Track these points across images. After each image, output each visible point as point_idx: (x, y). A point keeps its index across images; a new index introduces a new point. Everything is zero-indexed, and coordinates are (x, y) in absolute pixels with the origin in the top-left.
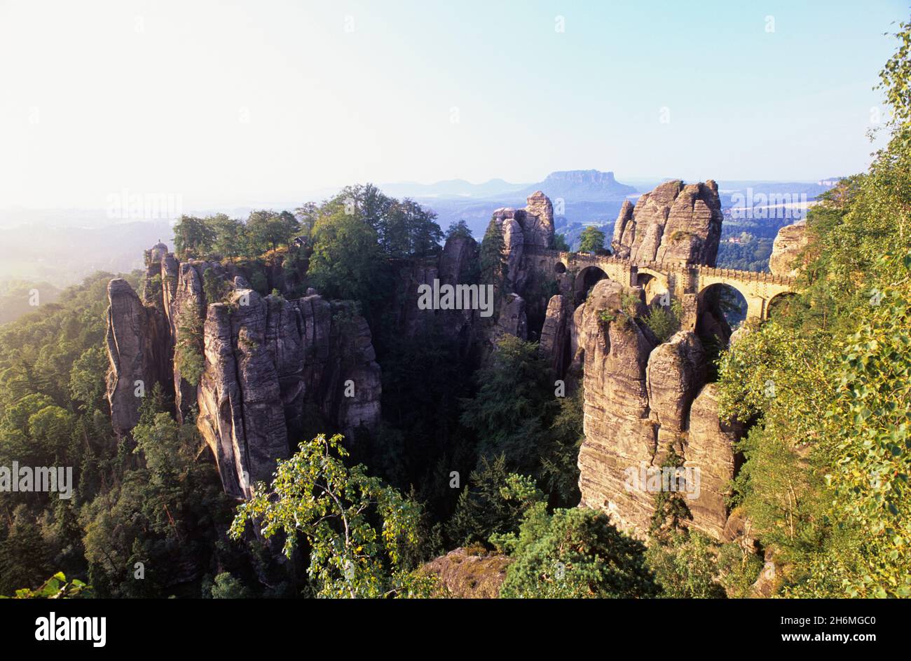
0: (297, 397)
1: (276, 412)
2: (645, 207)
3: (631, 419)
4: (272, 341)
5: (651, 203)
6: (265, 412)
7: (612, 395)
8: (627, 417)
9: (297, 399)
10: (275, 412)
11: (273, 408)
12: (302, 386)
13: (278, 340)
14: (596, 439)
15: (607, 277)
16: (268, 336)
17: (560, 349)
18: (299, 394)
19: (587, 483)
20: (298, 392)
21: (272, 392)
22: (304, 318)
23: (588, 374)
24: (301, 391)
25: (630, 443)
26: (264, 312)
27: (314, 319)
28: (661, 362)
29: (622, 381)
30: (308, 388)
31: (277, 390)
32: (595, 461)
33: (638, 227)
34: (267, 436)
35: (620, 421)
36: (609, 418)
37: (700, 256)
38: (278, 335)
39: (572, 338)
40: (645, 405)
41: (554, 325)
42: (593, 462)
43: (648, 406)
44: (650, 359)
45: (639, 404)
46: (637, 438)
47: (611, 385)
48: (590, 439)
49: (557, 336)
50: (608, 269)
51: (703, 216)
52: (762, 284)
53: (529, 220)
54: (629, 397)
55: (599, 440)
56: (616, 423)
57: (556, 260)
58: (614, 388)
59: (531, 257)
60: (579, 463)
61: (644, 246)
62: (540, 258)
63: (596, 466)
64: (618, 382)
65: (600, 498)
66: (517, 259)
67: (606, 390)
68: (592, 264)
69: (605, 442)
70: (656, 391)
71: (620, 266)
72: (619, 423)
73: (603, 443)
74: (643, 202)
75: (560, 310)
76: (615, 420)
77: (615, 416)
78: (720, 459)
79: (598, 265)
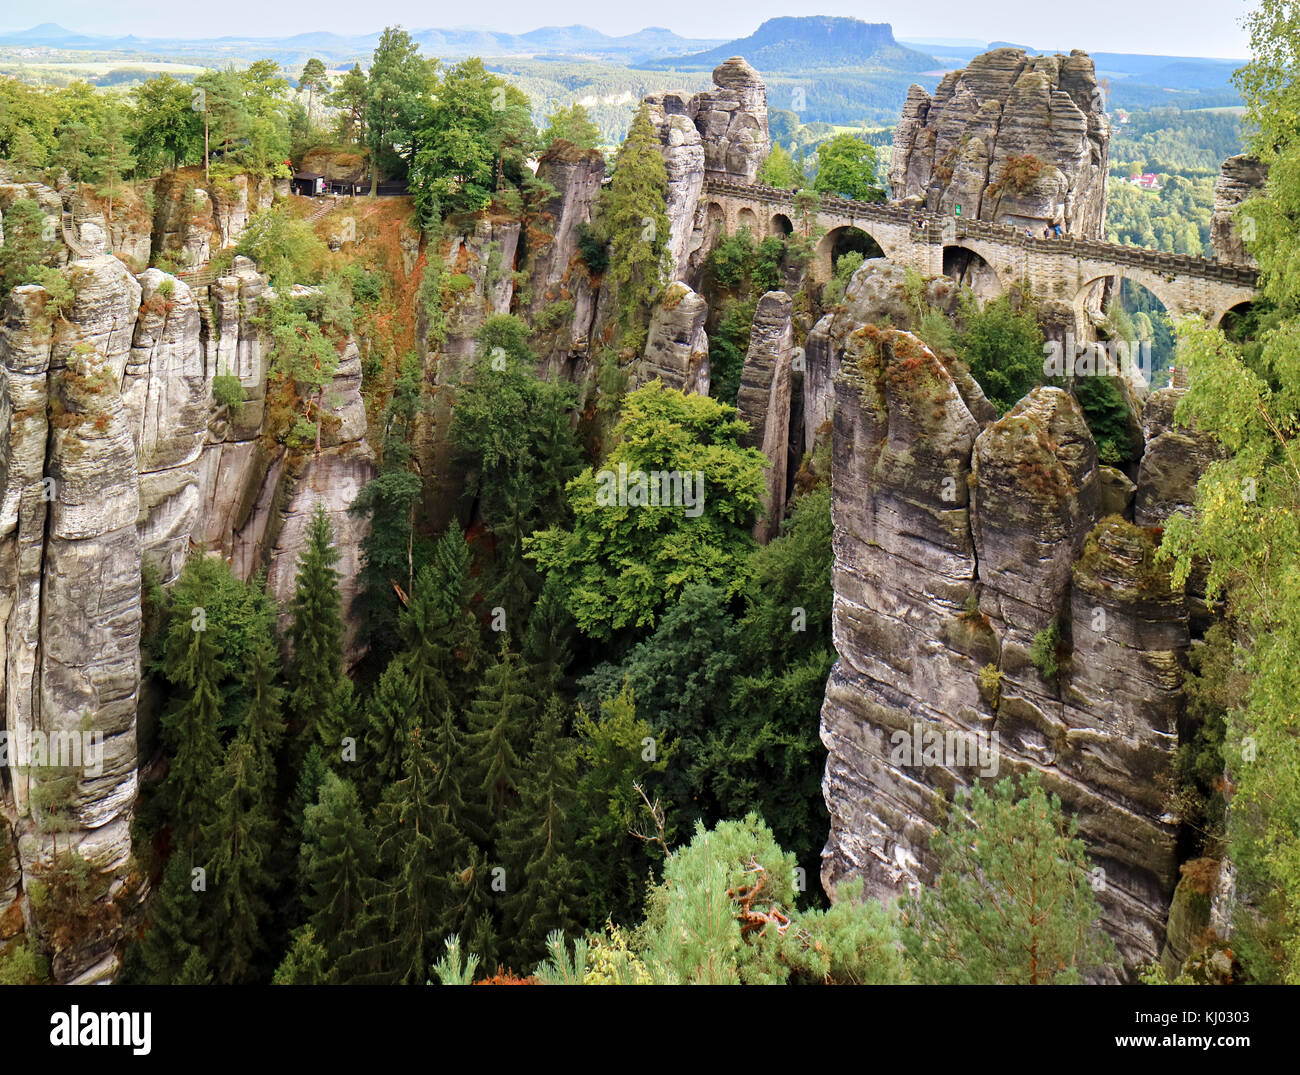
0: (178, 528)
1: (123, 568)
2: (953, 100)
3: (941, 610)
4: (138, 382)
5: (964, 93)
6: (96, 567)
7: (894, 544)
8: (932, 605)
9: (175, 533)
10: (120, 566)
11: (116, 556)
12: (192, 499)
13: (152, 381)
14: (860, 661)
15: (881, 254)
16: (130, 369)
17: (781, 423)
18: (183, 520)
19: (843, 786)
20: (181, 515)
21: (121, 515)
22: (218, 326)
23: (840, 488)
24: (188, 512)
25: (938, 676)
26: (131, 311)
27: (240, 331)
28: (1000, 464)
29: (917, 510)
30: (207, 506)
31: (131, 508)
32: (861, 726)
33: (942, 141)
34: (91, 634)
35: (915, 615)
36: (886, 605)
37: (1070, 213)
38: (154, 366)
39: (808, 396)
40: (969, 572)
41: (766, 364)
42: (856, 727)
43: (976, 576)
44: (974, 455)
45: (956, 570)
46: (955, 662)
47: (891, 518)
48: (847, 661)
49: (774, 389)
50: (883, 233)
51: (1070, 125)
52: (1200, 283)
53: (716, 117)
54: (933, 552)
55: (868, 665)
56: (907, 619)
57: (775, 210)
58: (898, 526)
59: (720, 200)
60: (822, 729)
61: (956, 187)
62: (738, 204)
63: (863, 739)
64: (909, 512)
65: (875, 833)
66: (689, 204)
67: (880, 531)
68: (846, 222)
69: (881, 672)
70: (991, 537)
71: (907, 230)
72: (913, 620)
73: (875, 674)
74: (948, 90)
75: (781, 328)
76: (902, 611)
77: (902, 601)
78: (1143, 723)
79: (862, 225)
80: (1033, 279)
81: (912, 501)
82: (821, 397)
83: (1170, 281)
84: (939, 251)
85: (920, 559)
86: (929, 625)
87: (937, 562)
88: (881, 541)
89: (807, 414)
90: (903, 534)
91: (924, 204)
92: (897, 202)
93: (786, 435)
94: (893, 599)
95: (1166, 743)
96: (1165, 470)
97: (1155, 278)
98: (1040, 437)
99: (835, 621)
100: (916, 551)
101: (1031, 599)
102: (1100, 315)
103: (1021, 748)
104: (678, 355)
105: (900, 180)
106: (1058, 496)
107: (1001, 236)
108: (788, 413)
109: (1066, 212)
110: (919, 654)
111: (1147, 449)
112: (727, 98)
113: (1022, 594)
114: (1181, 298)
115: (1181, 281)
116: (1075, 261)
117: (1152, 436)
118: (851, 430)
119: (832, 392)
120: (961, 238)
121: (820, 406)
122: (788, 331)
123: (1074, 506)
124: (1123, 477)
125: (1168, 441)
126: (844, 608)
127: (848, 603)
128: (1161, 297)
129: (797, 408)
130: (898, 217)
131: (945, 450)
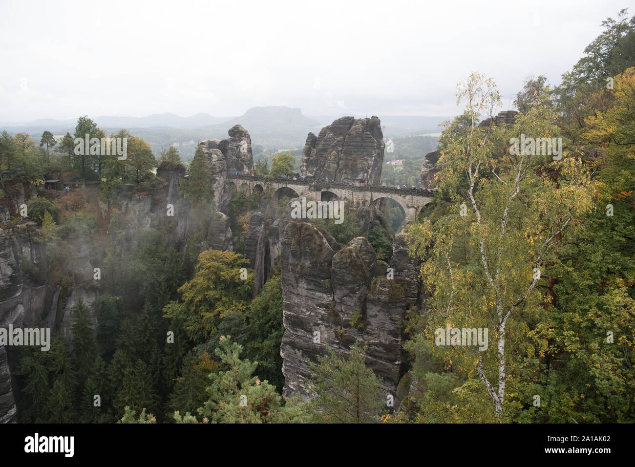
2: (325, 137)
3: (321, 311)
5: (330, 135)
7: (304, 292)
8: (318, 310)
14: (294, 330)
15: (297, 196)
17: (261, 257)
19: (289, 368)
20: (17, 316)
28: (342, 263)
29: (312, 281)
32: (294, 350)
36: (302, 312)
37: (369, 176)
39: (271, 247)
40: (331, 299)
41: (255, 238)
42: (292, 350)
43: (334, 299)
44: (333, 261)
45: (327, 298)
46: (326, 327)
47: (303, 284)
48: (289, 331)
49: (258, 246)
50: (298, 188)
51: (370, 144)
52: (415, 197)
53: (231, 149)
54: (318, 294)
55: (296, 331)
56: (309, 315)
57: (255, 183)
58: (306, 287)
59: (235, 181)
60: (281, 352)
61: (326, 170)
62: (241, 182)
63: (295, 353)
64: (309, 282)
65: (300, 380)
66: (221, 183)
67: (299, 289)
68: (284, 186)
69: (301, 332)
70: (339, 287)
71: (307, 187)
72: (312, 315)
73: (299, 334)
74: (323, 133)
75: (260, 225)
76: (308, 313)
77: (308, 310)
78: (390, 337)
79: (289, 186)
80: (355, 201)
81: (311, 279)
82: (276, 247)
83: (404, 197)
84: (319, 194)
85: (314, 296)
86: (317, 316)
87: (320, 297)
88: (300, 292)
89: (271, 254)
90: (307, 289)
91: (314, 177)
92: (304, 177)
93: (263, 261)
94: (304, 310)
95: (397, 341)
96: (399, 260)
97: (399, 197)
98: (356, 253)
99: (284, 319)
100: (313, 294)
101: (353, 304)
102: (378, 211)
103: (349, 349)
104: (221, 238)
105: (305, 169)
106: (362, 272)
107: (343, 186)
108: (264, 254)
109: (367, 175)
110: (314, 326)
111: (394, 254)
112: (234, 141)
113: (349, 303)
114: (408, 203)
115: (408, 197)
116: (370, 193)
117: (395, 249)
118: (288, 258)
119: (280, 245)
120: (328, 188)
121: (276, 251)
122: (263, 226)
123: (368, 274)
124: (385, 263)
125: (401, 250)
126: (287, 315)
127: (289, 313)
128: (400, 203)
129: (267, 252)
130: (304, 182)
131: (322, 261)
